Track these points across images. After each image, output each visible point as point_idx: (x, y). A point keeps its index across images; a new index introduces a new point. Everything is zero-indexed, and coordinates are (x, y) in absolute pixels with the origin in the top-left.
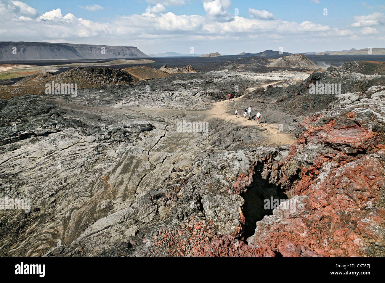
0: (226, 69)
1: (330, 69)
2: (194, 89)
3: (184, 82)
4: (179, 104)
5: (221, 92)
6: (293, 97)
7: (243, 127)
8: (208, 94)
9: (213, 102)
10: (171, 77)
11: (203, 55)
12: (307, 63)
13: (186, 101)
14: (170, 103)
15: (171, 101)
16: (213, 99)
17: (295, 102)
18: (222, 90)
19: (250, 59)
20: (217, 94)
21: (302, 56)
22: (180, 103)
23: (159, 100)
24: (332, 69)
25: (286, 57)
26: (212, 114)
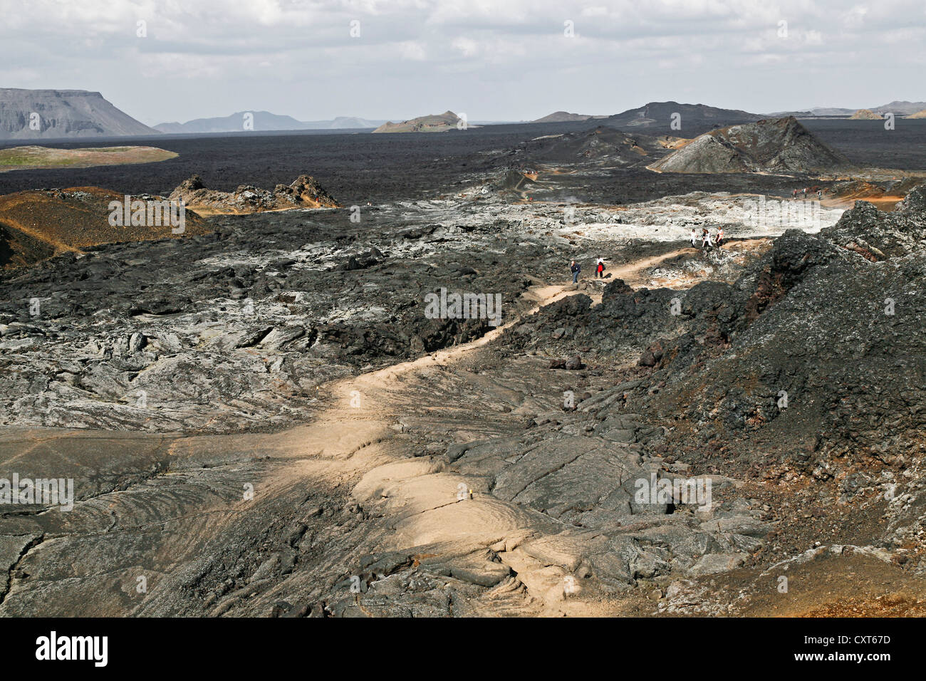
0: (480, 183)
1: (855, 218)
2: (278, 299)
3: (255, 261)
4: (162, 395)
5: (394, 319)
6: (698, 354)
7: (391, 564)
8: (320, 335)
9: (342, 377)
10: (208, 233)
11: (389, 124)
12: (815, 156)
13: (203, 378)
14: (119, 390)
15: (126, 380)
16: (341, 359)
17: (691, 389)
18: (401, 308)
19: (584, 141)
20: (366, 335)
21: (791, 127)
22: (167, 391)
23: (62, 380)
24: (863, 218)
25: (730, 131)
26: (301, 453)
